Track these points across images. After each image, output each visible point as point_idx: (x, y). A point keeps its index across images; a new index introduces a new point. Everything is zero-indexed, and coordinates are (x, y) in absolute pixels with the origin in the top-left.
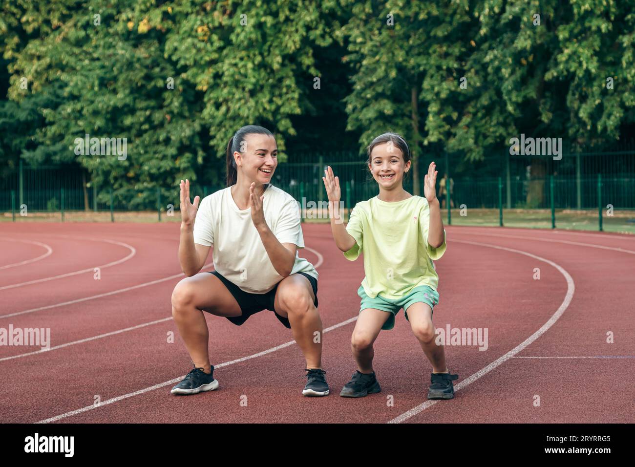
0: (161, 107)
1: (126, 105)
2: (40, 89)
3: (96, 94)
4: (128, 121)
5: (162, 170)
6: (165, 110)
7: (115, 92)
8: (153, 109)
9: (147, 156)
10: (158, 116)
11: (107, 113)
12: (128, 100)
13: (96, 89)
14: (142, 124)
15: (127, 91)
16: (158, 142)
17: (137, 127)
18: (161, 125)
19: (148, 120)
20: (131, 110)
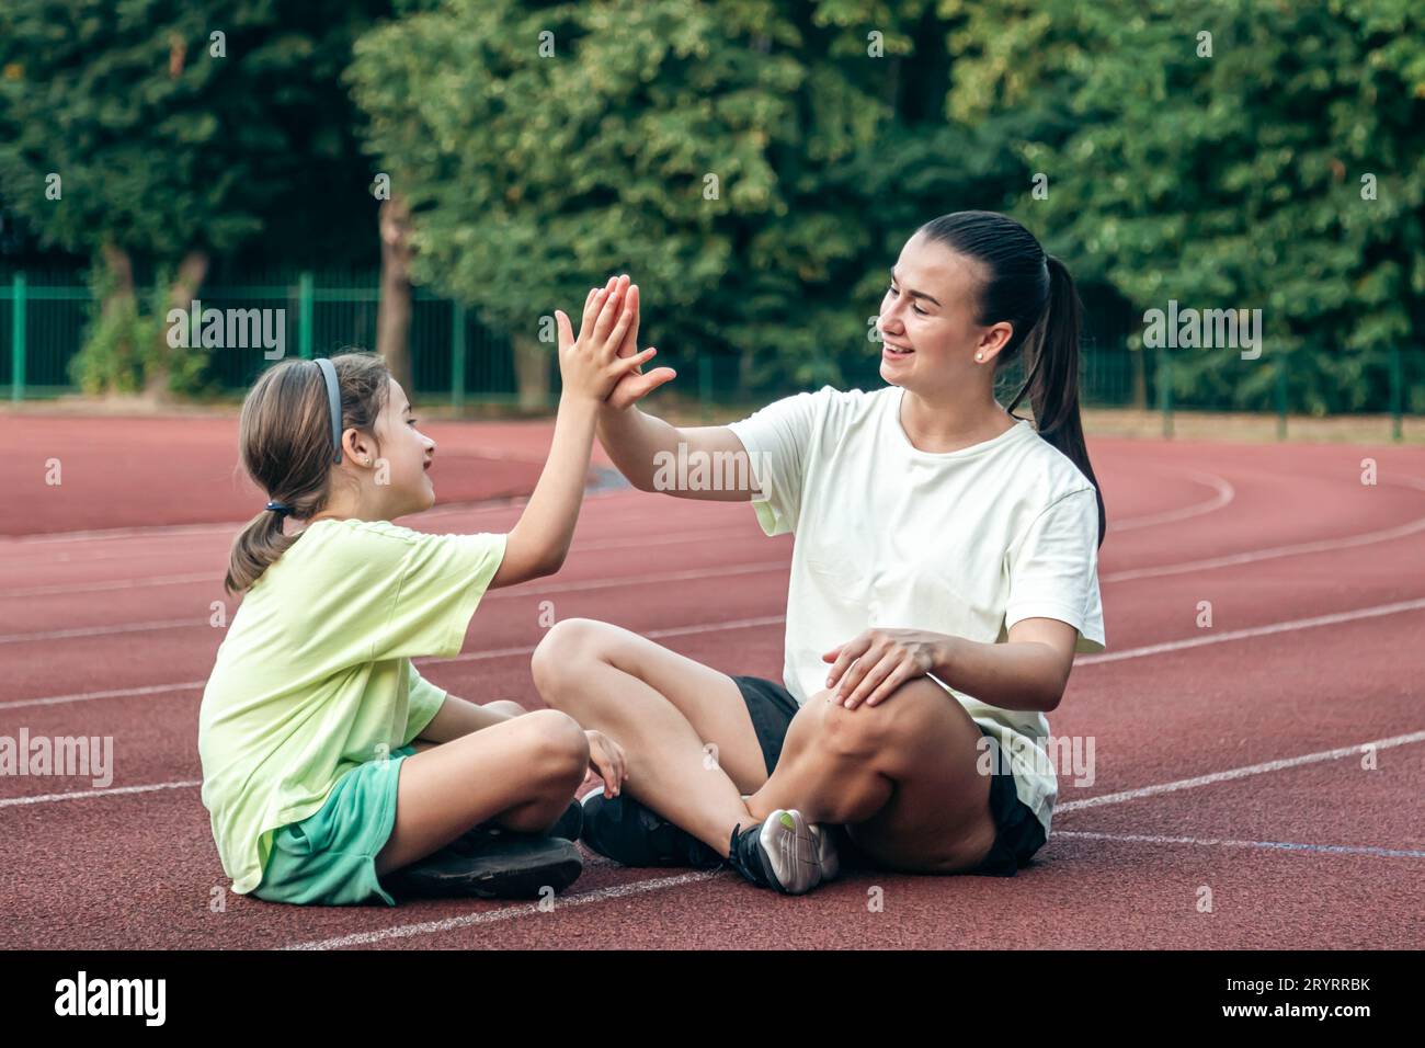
0: (1322, 140)
1: (1233, 137)
2: (1024, 94)
3: (1158, 108)
4: (1236, 177)
5: (1322, 307)
6: (1335, 149)
7: (1205, 101)
8: (1301, 147)
9: (1286, 269)
10: (1312, 166)
11: (1185, 155)
12: (1238, 124)
13: (1160, 93)
14: (1270, 185)
15: (1237, 100)
16: (1311, 235)
17: (1258, 192)
18: (1321, 188)
19: (1289, 174)
20: (1246, 150)
